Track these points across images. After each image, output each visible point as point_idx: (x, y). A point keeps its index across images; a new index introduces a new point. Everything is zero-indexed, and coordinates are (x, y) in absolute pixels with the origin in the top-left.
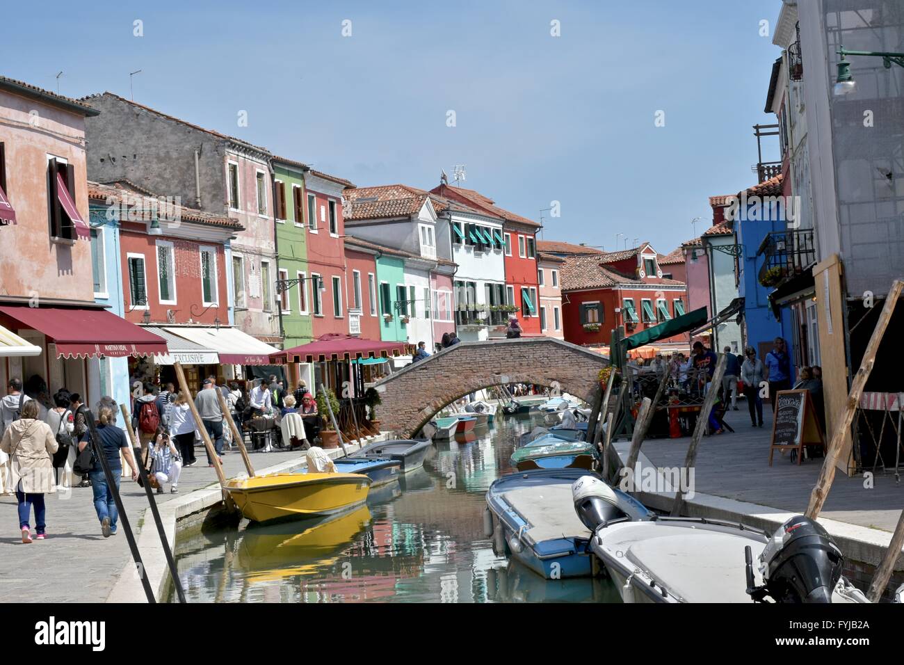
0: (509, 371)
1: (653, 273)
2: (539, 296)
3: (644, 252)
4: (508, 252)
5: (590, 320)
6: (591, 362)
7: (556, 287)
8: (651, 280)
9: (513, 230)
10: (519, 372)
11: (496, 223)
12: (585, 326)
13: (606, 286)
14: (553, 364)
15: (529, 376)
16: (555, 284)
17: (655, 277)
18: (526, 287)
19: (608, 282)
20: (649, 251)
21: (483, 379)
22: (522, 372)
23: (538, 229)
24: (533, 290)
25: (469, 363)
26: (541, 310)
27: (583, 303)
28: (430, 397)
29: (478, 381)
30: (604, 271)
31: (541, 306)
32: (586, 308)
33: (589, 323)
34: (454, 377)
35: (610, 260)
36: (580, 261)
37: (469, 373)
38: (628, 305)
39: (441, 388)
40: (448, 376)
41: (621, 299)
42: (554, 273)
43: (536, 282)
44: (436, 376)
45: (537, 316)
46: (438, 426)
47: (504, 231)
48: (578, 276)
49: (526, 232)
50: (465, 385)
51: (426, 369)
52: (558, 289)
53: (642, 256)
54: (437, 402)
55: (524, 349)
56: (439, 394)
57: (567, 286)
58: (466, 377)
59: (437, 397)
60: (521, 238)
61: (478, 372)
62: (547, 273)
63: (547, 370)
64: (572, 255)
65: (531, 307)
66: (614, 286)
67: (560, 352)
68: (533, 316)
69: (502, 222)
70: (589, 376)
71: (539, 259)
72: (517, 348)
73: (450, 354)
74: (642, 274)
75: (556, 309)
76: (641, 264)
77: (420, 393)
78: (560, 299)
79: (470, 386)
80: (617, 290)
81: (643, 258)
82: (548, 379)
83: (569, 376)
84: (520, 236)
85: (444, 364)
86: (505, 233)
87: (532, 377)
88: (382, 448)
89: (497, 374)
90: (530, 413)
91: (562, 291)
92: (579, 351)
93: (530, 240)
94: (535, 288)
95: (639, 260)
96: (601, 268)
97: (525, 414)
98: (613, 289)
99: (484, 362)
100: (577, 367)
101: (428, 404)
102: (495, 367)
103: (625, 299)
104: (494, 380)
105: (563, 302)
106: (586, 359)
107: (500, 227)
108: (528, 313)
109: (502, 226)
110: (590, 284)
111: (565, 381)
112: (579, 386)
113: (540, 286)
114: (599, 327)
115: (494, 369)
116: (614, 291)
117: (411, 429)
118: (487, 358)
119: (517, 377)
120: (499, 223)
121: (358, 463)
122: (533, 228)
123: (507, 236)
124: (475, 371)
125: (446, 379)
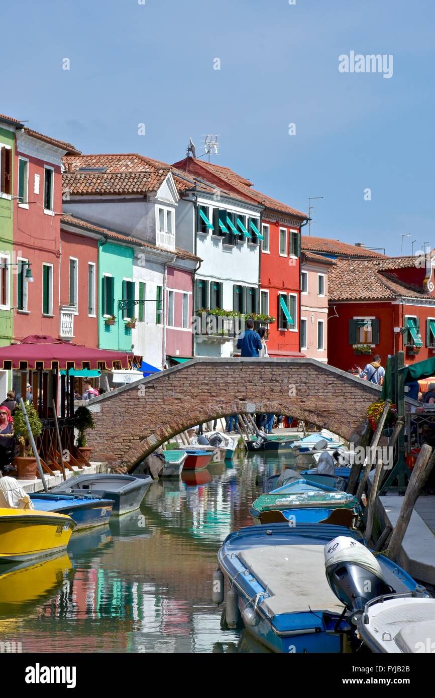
0: (256, 397)
2: (300, 305)
4: (265, 248)
5: (362, 339)
6: (359, 392)
7: (322, 296)
9: (274, 221)
10: (268, 399)
11: (253, 210)
12: (355, 346)
13: (385, 299)
14: (313, 392)
15: (281, 405)
16: (321, 292)
18: (285, 293)
19: (387, 293)
21: (224, 406)
22: (273, 400)
23: (305, 222)
24: (293, 297)
25: (207, 384)
26: (302, 323)
27: (355, 318)
28: (156, 424)
29: (217, 408)
30: (384, 279)
31: (302, 318)
32: (357, 324)
33: (359, 343)
34: (188, 401)
35: (391, 266)
36: (354, 265)
37: (206, 396)
38: (410, 324)
39: (170, 412)
40: (180, 399)
41: (403, 316)
42: (320, 277)
43: (297, 288)
44: (165, 398)
45: (296, 330)
46: (166, 460)
47: (262, 221)
48: (351, 284)
49: (289, 225)
50: (200, 412)
51: (153, 387)
52: (324, 298)
54: (164, 430)
55: (277, 371)
56: (167, 420)
57: (336, 296)
58: (203, 402)
59: (164, 423)
60: (283, 231)
61: (217, 396)
62: (312, 278)
63: (304, 400)
64: (345, 257)
65: (289, 318)
66: (395, 299)
67: (322, 378)
68: (291, 330)
69: (261, 210)
70: (356, 410)
71: (303, 259)
72: (268, 369)
73: (184, 372)
75: (320, 323)
77: (143, 417)
78: (326, 311)
79: (206, 413)
80: (398, 305)
82: (305, 410)
83: (332, 409)
84: (281, 228)
85: (176, 383)
86: (263, 224)
87: (285, 407)
88: (91, 482)
89: (241, 400)
90: (280, 451)
91: (330, 301)
92: (346, 378)
93: (294, 234)
94: (295, 294)
96: (380, 276)
97: (273, 451)
98: (393, 303)
99: (227, 384)
100: (341, 398)
101: (153, 432)
102: (238, 392)
103: (407, 316)
104: (237, 408)
105: (329, 315)
106: (353, 389)
107: (257, 215)
108: (285, 326)
109: (259, 215)
110: (365, 294)
111: (325, 414)
112: (343, 423)
113: (303, 293)
114: (372, 348)
115: (237, 394)
116: (394, 305)
117: (129, 461)
118: (230, 380)
119: (266, 406)
120: (256, 211)
121: (61, 499)
122: (299, 220)
123: (265, 228)
124: (213, 394)
125: (177, 401)
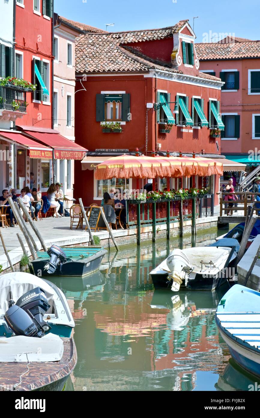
1: (190, 62)
2: (52, 75)
3: (182, 32)
5: (109, 116)
7: (70, 66)
8: (188, 71)
12: (103, 123)
13: (136, 71)
16: (69, 62)
17: (191, 66)
18: (37, 58)
19: (138, 66)
20: (187, 32)
24: (45, 64)
26: (54, 95)
27: (103, 92)
31: (54, 90)
32: (105, 99)
33: (107, 120)
35: (134, 40)
36: (93, 38)
38: (161, 99)
41: (155, 91)
42: (69, 45)
43: (49, 54)
45: (49, 103)
52: (72, 70)
53: (180, 37)
57: (81, 68)
62: (62, 43)
65: (43, 87)
66: (148, 72)
68: (44, 103)
71: (55, 21)
74: (179, 60)
75: (69, 97)
76: (178, 47)
78: (74, 83)
80: (151, 79)
81: (181, 39)
91: (76, 73)
94: (48, 61)
95: (175, 42)
96: (123, 49)
98: (146, 76)
103: (159, 91)
105: (77, 88)
108: (38, 97)
110: (112, 67)
113: (55, 61)
114: (122, 126)
116: (147, 79)
